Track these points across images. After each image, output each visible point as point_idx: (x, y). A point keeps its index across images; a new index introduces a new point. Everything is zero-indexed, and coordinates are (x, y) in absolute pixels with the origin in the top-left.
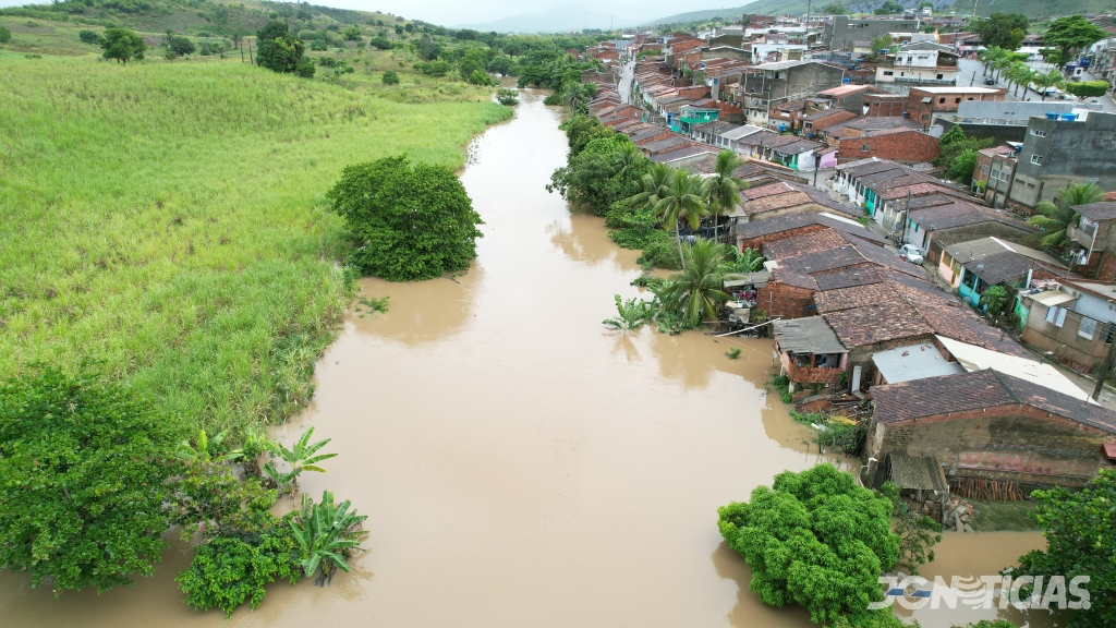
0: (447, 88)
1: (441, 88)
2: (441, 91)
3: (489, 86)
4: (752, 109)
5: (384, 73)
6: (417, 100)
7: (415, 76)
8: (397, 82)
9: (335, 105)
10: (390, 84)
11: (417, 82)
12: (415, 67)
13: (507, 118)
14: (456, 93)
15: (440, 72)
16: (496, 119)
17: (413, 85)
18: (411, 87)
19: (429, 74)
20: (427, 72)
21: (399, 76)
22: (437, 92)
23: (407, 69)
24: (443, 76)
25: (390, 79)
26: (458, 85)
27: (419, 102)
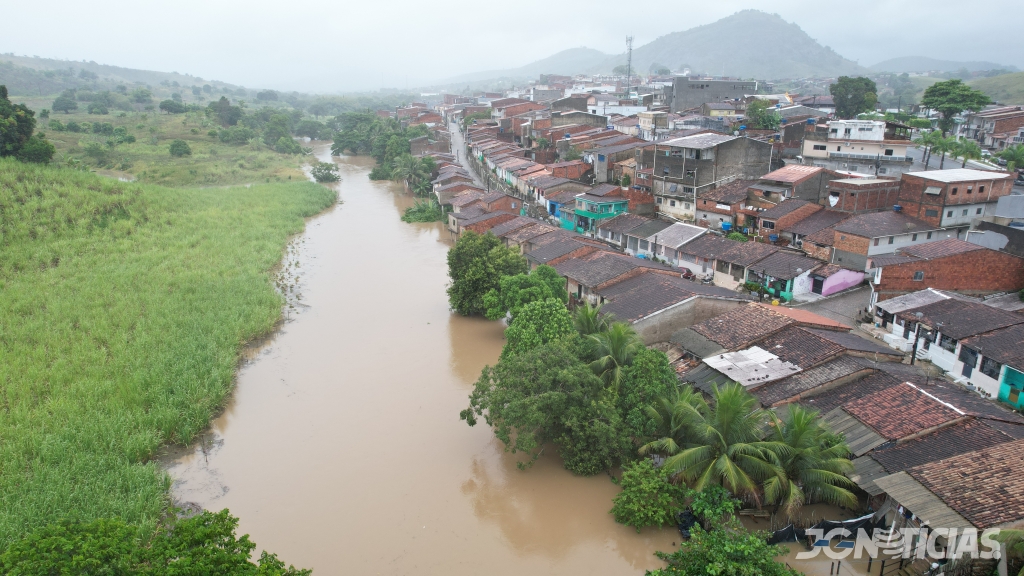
0: (249, 160)
1: (242, 162)
2: (241, 166)
3: (300, 155)
4: (666, 197)
5: (171, 141)
6: (211, 180)
7: (211, 145)
8: (188, 153)
9: (79, 205)
10: (180, 155)
11: (213, 152)
12: (210, 134)
13: (330, 203)
14: (261, 166)
15: (241, 140)
16: (316, 207)
17: (207, 156)
18: (204, 160)
19: (227, 141)
20: (225, 139)
21: (191, 145)
22: (236, 167)
23: (202, 136)
24: (244, 143)
25: (180, 150)
26: (262, 156)
27: (213, 181)
